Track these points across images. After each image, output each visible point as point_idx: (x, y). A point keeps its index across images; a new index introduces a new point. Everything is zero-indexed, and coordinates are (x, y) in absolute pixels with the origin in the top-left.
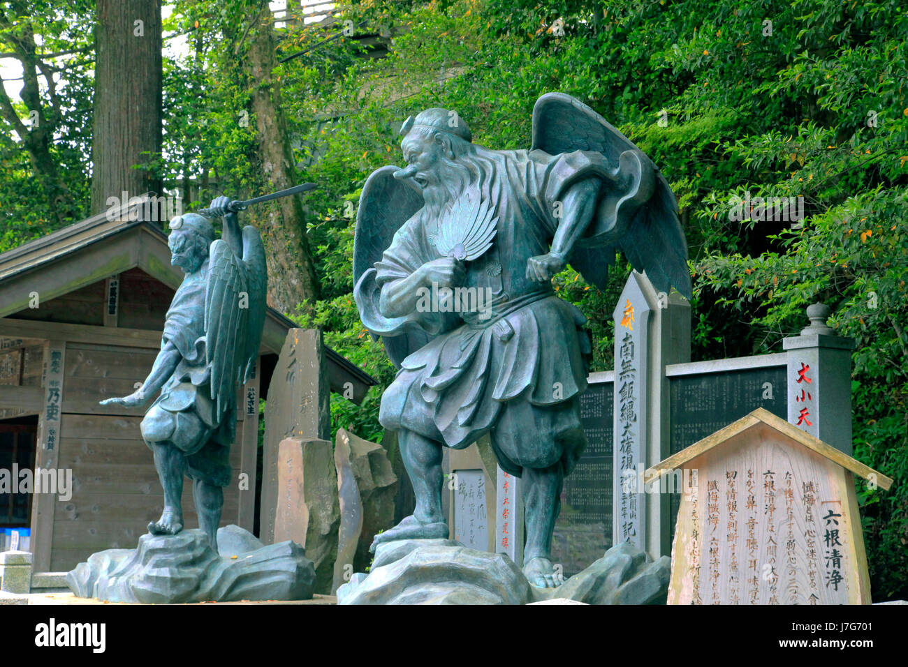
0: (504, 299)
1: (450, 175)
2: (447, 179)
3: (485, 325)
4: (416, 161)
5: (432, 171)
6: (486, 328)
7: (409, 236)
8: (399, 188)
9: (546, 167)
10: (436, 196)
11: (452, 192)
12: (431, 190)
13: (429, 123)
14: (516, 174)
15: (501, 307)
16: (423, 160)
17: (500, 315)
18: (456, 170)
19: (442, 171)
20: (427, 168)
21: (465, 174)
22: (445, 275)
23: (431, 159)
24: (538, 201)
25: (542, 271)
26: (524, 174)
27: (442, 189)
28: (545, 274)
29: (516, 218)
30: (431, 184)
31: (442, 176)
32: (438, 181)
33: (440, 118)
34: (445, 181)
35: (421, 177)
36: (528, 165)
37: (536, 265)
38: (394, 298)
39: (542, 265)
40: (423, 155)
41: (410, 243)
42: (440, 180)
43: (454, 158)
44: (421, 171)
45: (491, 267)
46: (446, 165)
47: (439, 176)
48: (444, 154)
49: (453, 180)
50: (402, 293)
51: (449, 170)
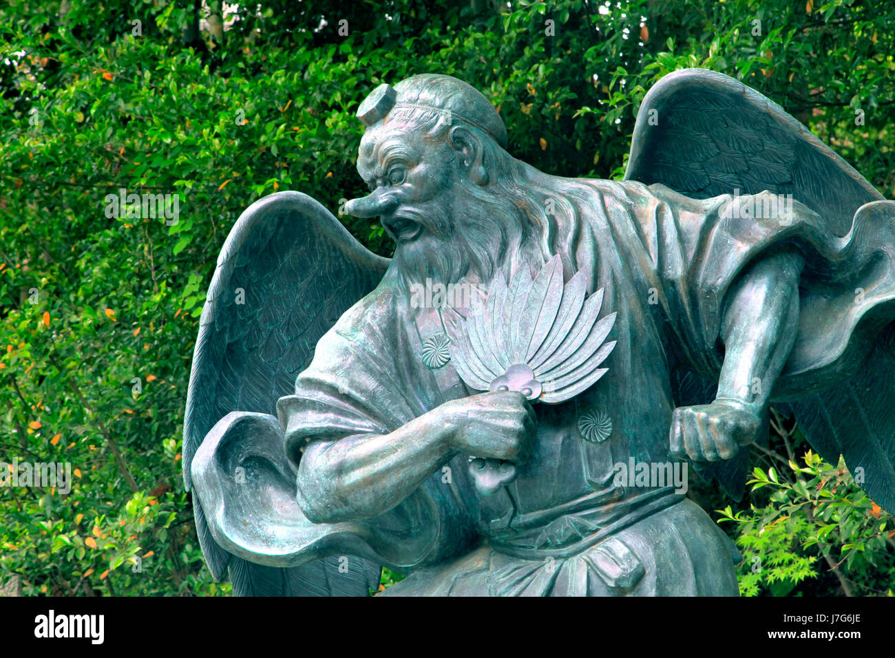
0: (616, 495)
1: (477, 218)
2: (467, 225)
3: (565, 551)
4: (401, 179)
5: (436, 206)
6: (566, 558)
7: (371, 342)
8: (301, 242)
9: (702, 219)
10: (440, 260)
11: (480, 255)
12: (427, 247)
13: (438, 102)
14: (632, 230)
15: (607, 512)
16: (421, 180)
17: (604, 531)
18: (490, 210)
19: (458, 206)
20: (425, 199)
21: (510, 219)
22: (507, 431)
23: (438, 178)
24: (682, 289)
25: (721, 438)
26: (650, 229)
27: (453, 247)
28: (726, 446)
29: (632, 321)
30: (429, 233)
31: (458, 217)
32: (446, 229)
33: (460, 95)
34: (462, 231)
35: (408, 216)
36: (659, 211)
37: (707, 424)
38: (356, 476)
39: (723, 424)
40: (421, 168)
41: (375, 358)
42: (452, 227)
43: (484, 183)
44: (412, 202)
45: (591, 422)
46: (469, 196)
47: (451, 218)
48: (466, 172)
49: (481, 228)
50: (380, 465)
51: (474, 208)
